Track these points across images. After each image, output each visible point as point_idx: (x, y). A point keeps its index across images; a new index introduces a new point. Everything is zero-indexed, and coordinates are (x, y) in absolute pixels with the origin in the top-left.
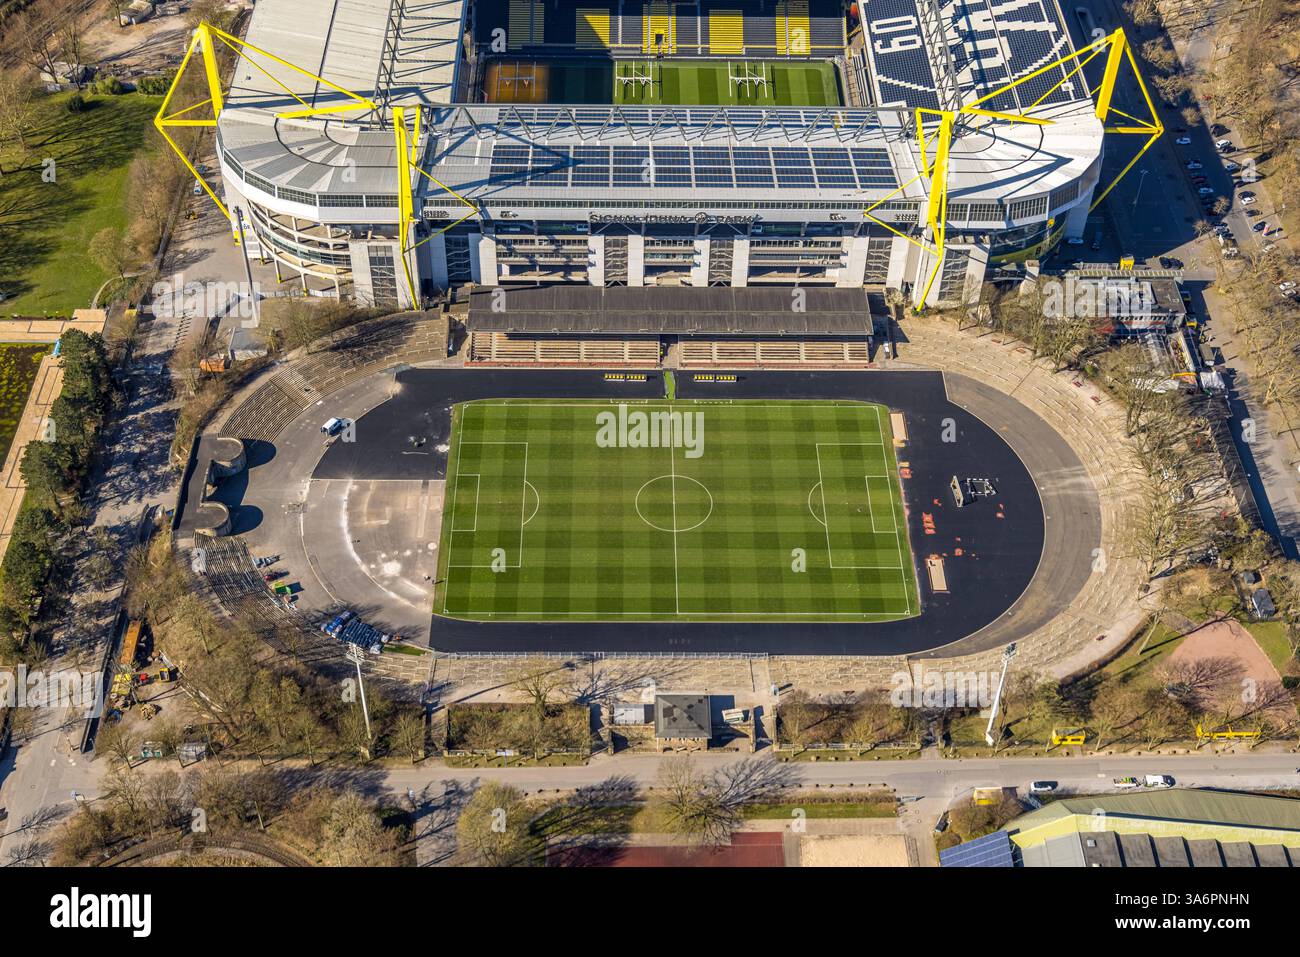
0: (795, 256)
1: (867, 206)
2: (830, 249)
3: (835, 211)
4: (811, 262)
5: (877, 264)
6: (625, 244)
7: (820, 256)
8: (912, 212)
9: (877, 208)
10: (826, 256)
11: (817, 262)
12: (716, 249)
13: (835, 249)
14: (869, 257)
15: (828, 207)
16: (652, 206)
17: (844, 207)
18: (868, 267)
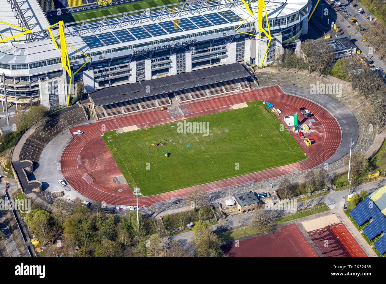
0: (209, 56)
1: (236, 28)
2: (221, 50)
3: (225, 32)
4: (215, 57)
5: (240, 53)
6: (144, 63)
7: (219, 54)
8: (253, 27)
9: (240, 28)
10: (221, 53)
11: (217, 57)
12: (179, 59)
13: (224, 50)
14: (237, 51)
15: (222, 31)
16: (156, 43)
17: (228, 30)
18: (237, 55)
